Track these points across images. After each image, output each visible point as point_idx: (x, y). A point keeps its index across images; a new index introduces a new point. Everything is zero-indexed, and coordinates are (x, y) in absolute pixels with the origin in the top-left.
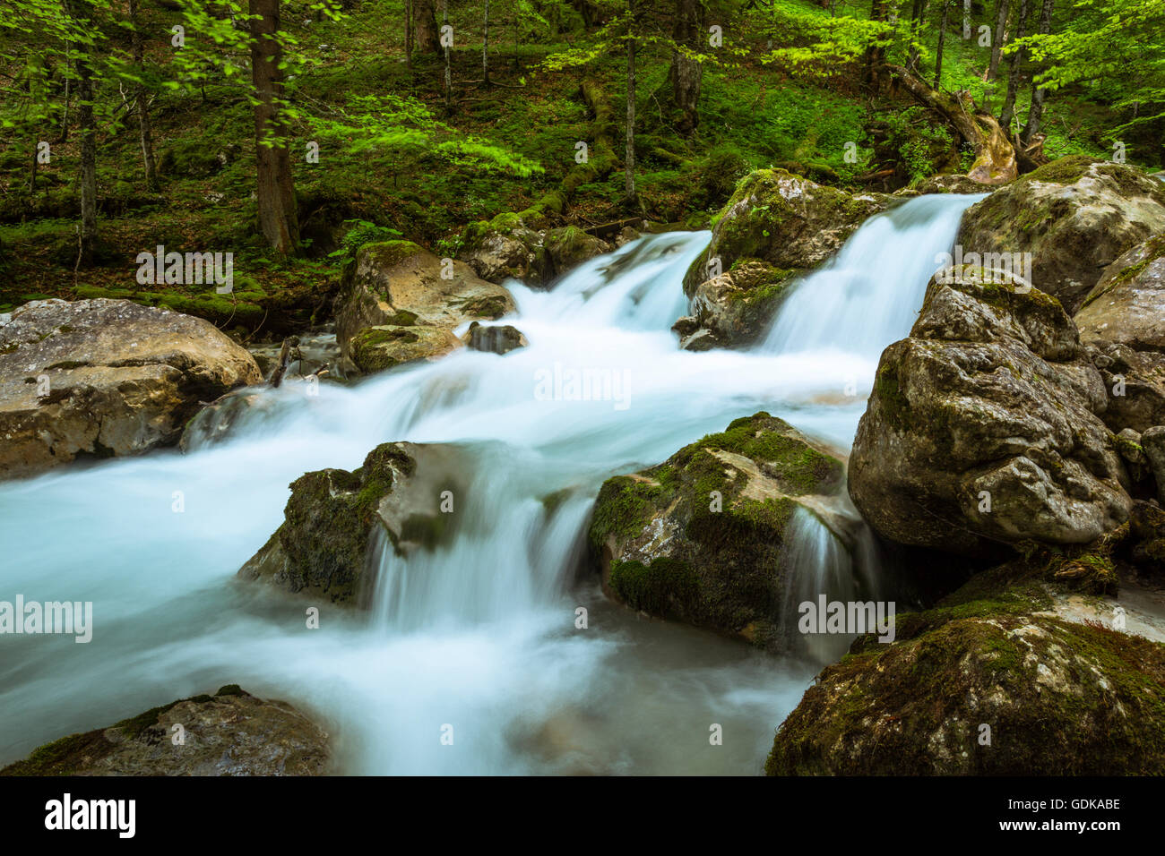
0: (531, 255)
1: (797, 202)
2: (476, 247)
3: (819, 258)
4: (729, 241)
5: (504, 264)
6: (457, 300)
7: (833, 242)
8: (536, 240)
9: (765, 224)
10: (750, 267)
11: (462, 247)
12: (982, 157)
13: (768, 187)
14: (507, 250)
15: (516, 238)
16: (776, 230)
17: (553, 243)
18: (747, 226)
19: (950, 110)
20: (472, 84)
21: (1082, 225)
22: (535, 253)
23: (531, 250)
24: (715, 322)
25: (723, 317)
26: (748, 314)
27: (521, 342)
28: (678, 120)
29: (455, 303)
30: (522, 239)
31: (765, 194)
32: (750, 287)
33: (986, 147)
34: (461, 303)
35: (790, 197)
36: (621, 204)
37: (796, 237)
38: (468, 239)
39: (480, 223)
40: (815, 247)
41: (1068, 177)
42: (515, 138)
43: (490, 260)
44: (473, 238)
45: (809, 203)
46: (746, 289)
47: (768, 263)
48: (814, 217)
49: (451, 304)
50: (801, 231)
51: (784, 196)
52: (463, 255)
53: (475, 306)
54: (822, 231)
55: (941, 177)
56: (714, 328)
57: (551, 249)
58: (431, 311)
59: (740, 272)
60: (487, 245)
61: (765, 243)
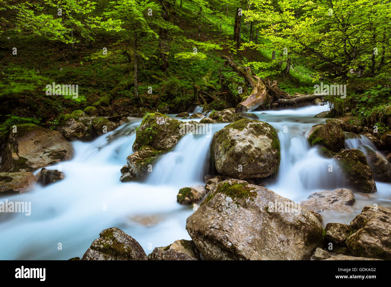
0: (86, 127)
1: (163, 126)
2: (63, 125)
3: (170, 146)
4: (139, 139)
5: (74, 132)
6: (48, 151)
7: (175, 141)
8: (89, 121)
9: (151, 134)
10: (145, 150)
11: (58, 125)
12: (254, 90)
13: (153, 120)
14: (75, 127)
15: (80, 121)
16: (155, 137)
17: (95, 123)
18: (145, 134)
19: (244, 73)
20: (84, 46)
21: (236, 151)
22: (88, 126)
23: (86, 125)
24: (132, 171)
25: (134, 169)
26: (143, 169)
27: (61, 177)
28: (161, 65)
29: (47, 152)
30: (83, 122)
31: (151, 123)
32: (145, 158)
33: (255, 87)
34: (49, 152)
35: (160, 124)
36: (133, 100)
37: (162, 139)
38: (60, 121)
39: (66, 115)
40: (169, 142)
41: (241, 128)
42: (98, 70)
43: (69, 130)
44: (62, 121)
45: (168, 126)
46: (143, 158)
47: (152, 148)
48: (169, 131)
49: (45, 153)
50: (164, 136)
51: (158, 123)
52: (58, 128)
53: (54, 154)
54: (172, 136)
55: (220, 112)
56: (132, 174)
57: (94, 125)
58: (35, 157)
59: (141, 152)
60: (68, 124)
61: (151, 141)
